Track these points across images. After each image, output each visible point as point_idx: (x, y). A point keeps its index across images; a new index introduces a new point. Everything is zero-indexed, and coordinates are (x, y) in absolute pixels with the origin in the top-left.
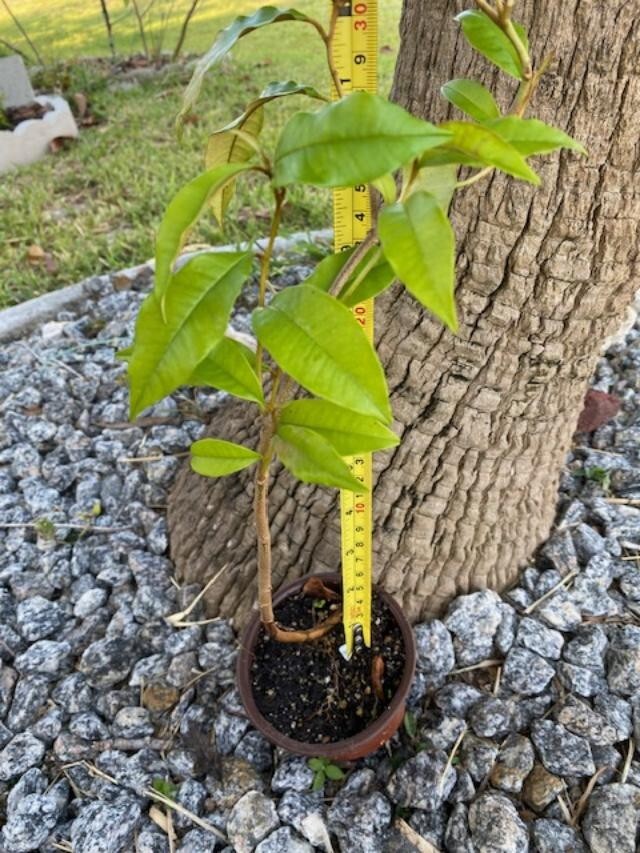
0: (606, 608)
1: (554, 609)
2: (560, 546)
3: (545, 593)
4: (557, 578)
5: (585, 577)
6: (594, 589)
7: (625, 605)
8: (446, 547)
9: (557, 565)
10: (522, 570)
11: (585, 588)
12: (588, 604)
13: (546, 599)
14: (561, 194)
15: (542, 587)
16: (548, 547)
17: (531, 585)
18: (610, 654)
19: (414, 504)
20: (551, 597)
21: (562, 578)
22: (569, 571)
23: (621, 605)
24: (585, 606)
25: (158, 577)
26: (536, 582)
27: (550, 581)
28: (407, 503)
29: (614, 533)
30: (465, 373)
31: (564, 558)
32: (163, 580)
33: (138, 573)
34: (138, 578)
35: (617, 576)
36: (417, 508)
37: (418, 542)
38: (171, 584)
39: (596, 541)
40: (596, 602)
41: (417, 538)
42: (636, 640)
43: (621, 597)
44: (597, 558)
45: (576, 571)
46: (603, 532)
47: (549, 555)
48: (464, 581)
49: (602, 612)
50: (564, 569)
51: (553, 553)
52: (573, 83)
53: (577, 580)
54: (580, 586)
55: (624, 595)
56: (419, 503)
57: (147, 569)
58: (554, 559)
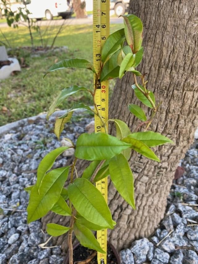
0: (183, 244)
1: (166, 245)
2: (167, 221)
3: (163, 238)
4: (167, 233)
5: (176, 233)
6: (179, 237)
7: (189, 242)
8: (131, 224)
9: (167, 228)
10: (156, 229)
11: (176, 236)
12: (177, 242)
13: (163, 241)
14: (166, 122)
15: (162, 236)
16: (163, 222)
17: (159, 235)
18: (184, 261)
19: (121, 211)
20: (165, 240)
21: (169, 233)
22: (170, 230)
23: (187, 242)
24: (176, 243)
25: (37, 229)
26: (160, 234)
27: (164, 234)
28: (119, 210)
29: (184, 216)
30: (138, 171)
31: (169, 225)
32: (38, 230)
33: (31, 227)
34: (30, 229)
35: (186, 231)
36: (122, 212)
37: (123, 223)
38: (41, 231)
39: (179, 219)
40: (180, 241)
41: (122, 222)
42: (192, 256)
43: (187, 239)
44: (179, 226)
45: (173, 230)
46: (181, 216)
47: (164, 224)
48: (137, 234)
49: (181, 245)
50: (169, 230)
51: (165, 224)
52: (170, 92)
53: (173, 234)
54: (174, 236)
55: (188, 238)
56: (123, 211)
57: (33, 226)
58: (165, 226)
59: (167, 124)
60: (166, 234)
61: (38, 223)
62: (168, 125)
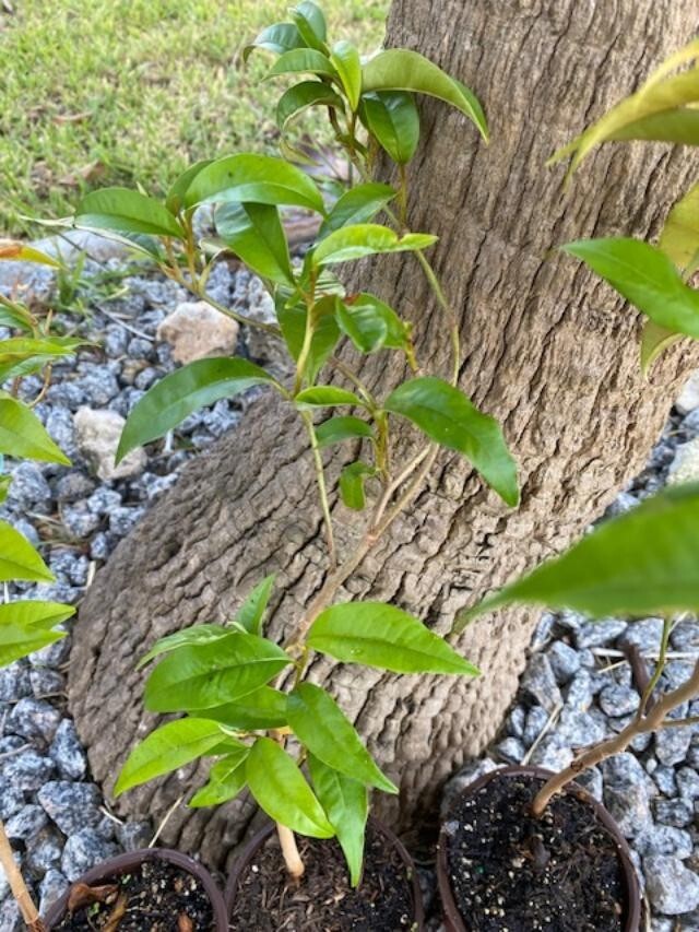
0: (594, 737)
1: (551, 761)
2: (542, 678)
3: (536, 737)
4: (545, 717)
5: (570, 710)
6: (581, 721)
7: (608, 725)
8: (444, 741)
9: (541, 700)
10: (508, 713)
11: (572, 721)
12: (577, 738)
13: (538, 748)
14: (596, 420)
15: (531, 732)
16: (528, 681)
17: (519, 731)
18: (608, 795)
19: (411, 711)
20: (544, 744)
21: (549, 716)
22: (554, 706)
23: (603, 725)
24: (573, 740)
25: (86, 814)
26: (524, 725)
27: (539, 724)
28: (405, 711)
29: (585, 643)
31: (547, 691)
32: (93, 814)
33: (58, 815)
34: (59, 821)
35: (595, 691)
36: (415, 714)
37: (418, 746)
38: (103, 815)
39: (572, 660)
40: (584, 733)
41: (416, 741)
42: (626, 769)
43: (602, 716)
44: (577, 682)
45: (560, 705)
46: (573, 645)
47: (532, 690)
48: (459, 758)
49: (591, 742)
50: (548, 704)
51: (536, 688)
52: (627, 319)
53: (563, 714)
54: (567, 720)
55: (605, 714)
56: (416, 709)
57: (69, 809)
58: (537, 694)
59: (598, 426)
60: (540, 722)
61: (83, 789)
62: (602, 429)
